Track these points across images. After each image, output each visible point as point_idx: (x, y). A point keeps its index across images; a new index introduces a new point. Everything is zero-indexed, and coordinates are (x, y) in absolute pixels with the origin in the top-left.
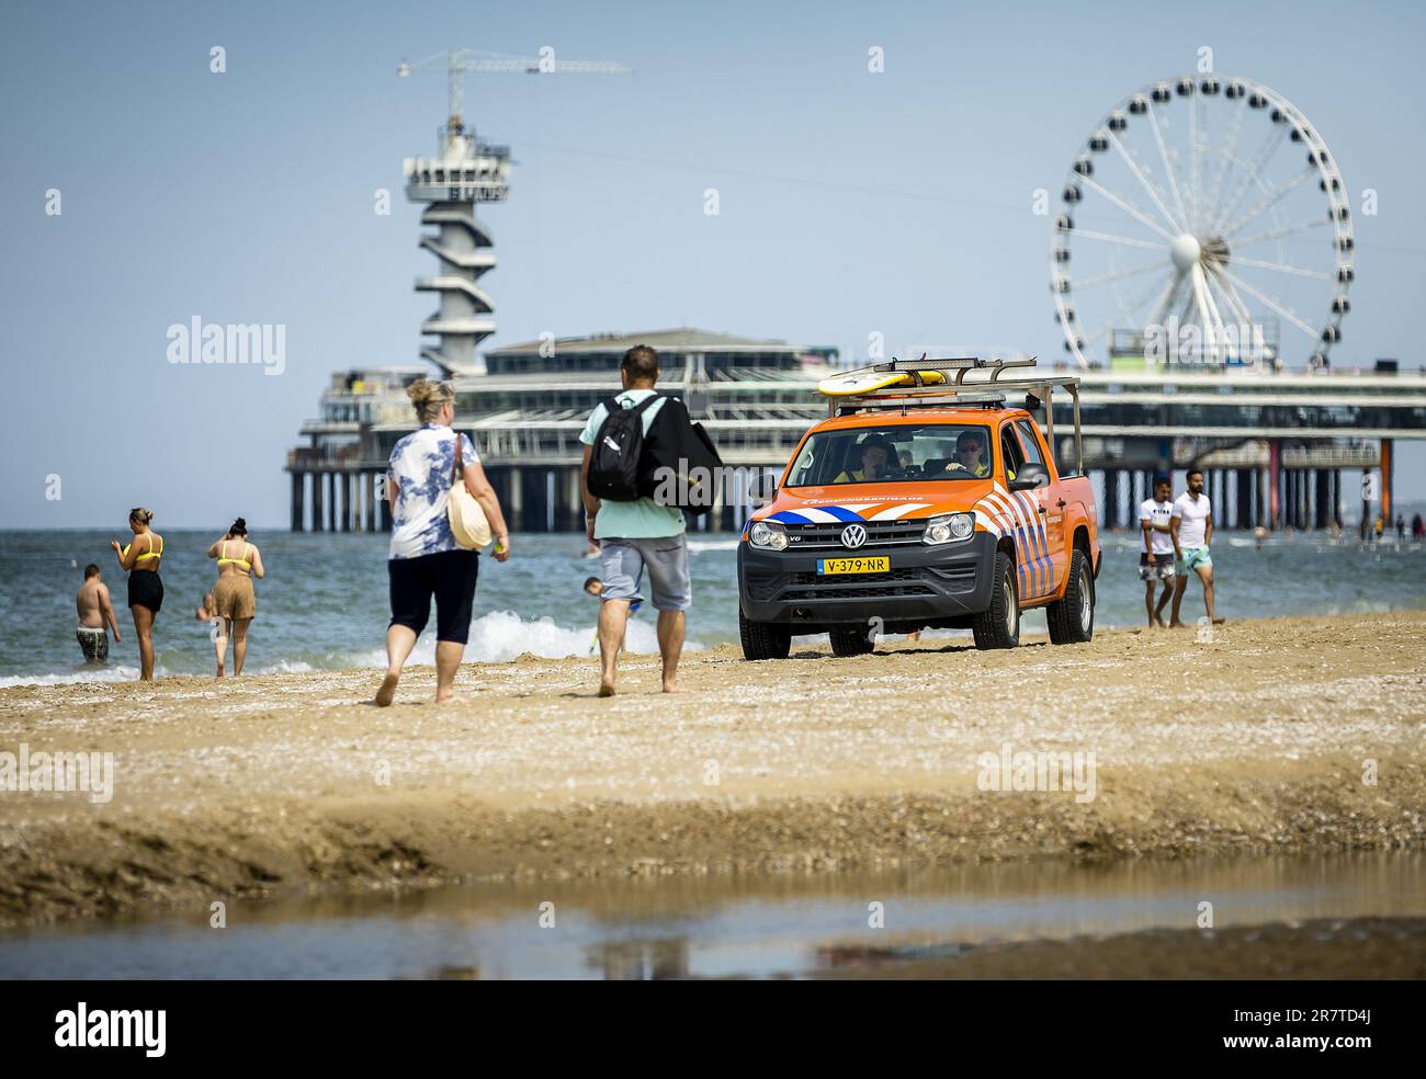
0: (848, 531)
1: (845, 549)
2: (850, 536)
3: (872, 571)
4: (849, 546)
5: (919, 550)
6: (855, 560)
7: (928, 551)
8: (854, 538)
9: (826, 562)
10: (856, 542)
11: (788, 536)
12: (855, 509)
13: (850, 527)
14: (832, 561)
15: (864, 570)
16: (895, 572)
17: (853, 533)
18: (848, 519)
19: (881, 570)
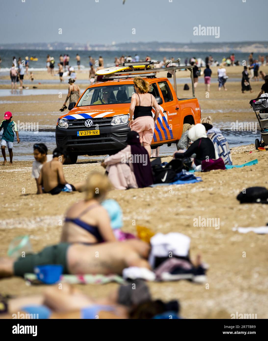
0: (87, 122)
1: (86, 127)
2: (87, 123)
3: (94, 134)
4: (87, 126)
5: (109, 127)
6: (89, 131)
7: (113, 127)
8: (89, 124)
9: (80, 132)
10: (89, 125)
11: (69, 124)
12: (90, 114)
13: (87, 120)
14: (81, 132)
15: (92, 134)
16: (102, 135)
17: (88, 122)
18: (87, 118)
19: (97, 134)
